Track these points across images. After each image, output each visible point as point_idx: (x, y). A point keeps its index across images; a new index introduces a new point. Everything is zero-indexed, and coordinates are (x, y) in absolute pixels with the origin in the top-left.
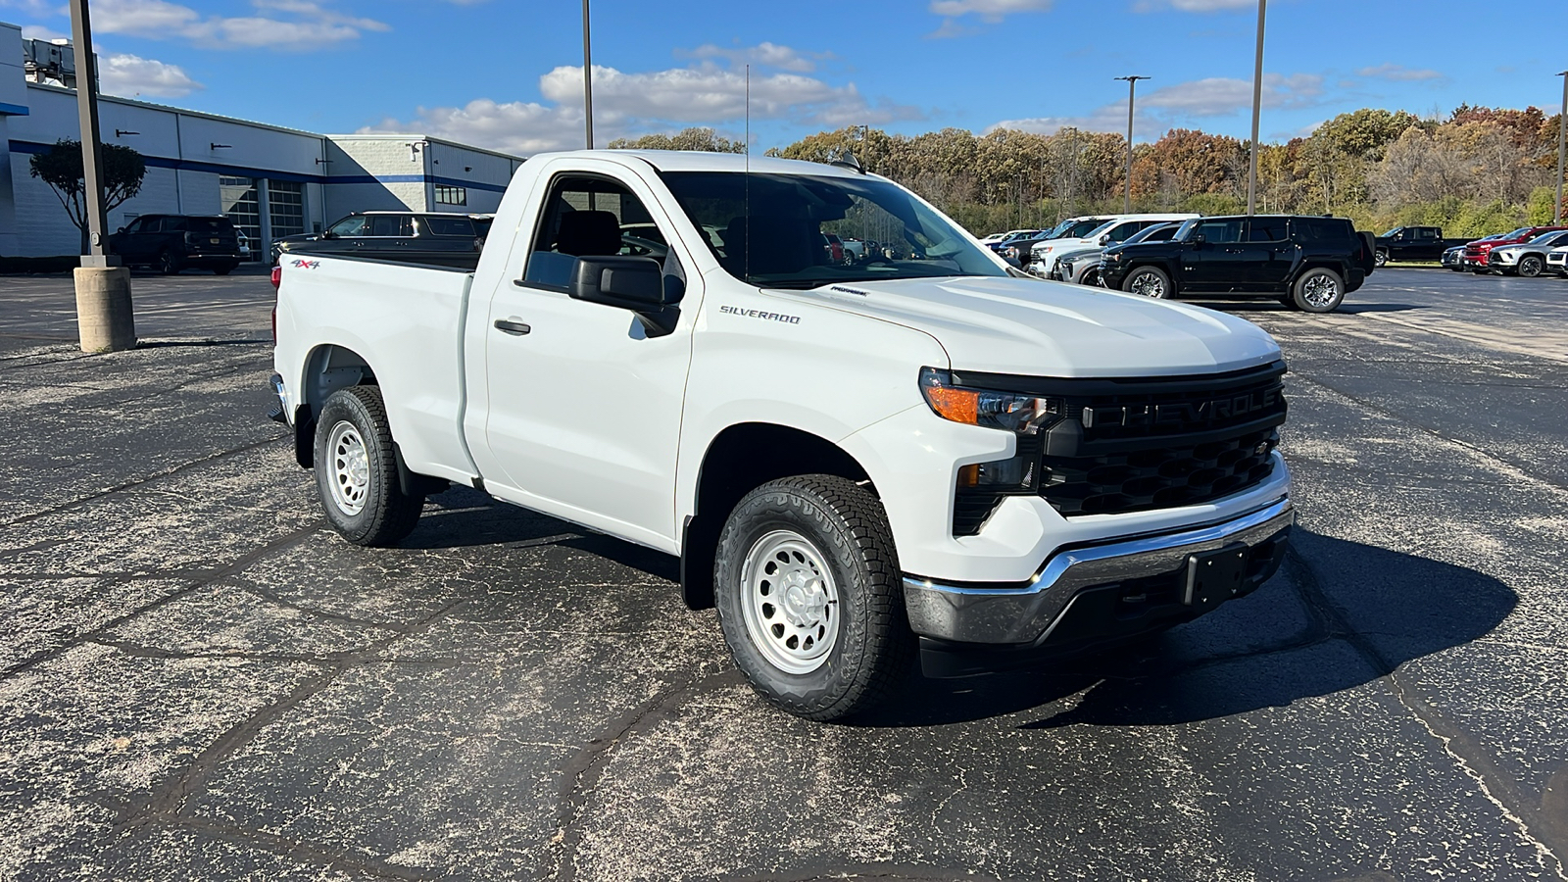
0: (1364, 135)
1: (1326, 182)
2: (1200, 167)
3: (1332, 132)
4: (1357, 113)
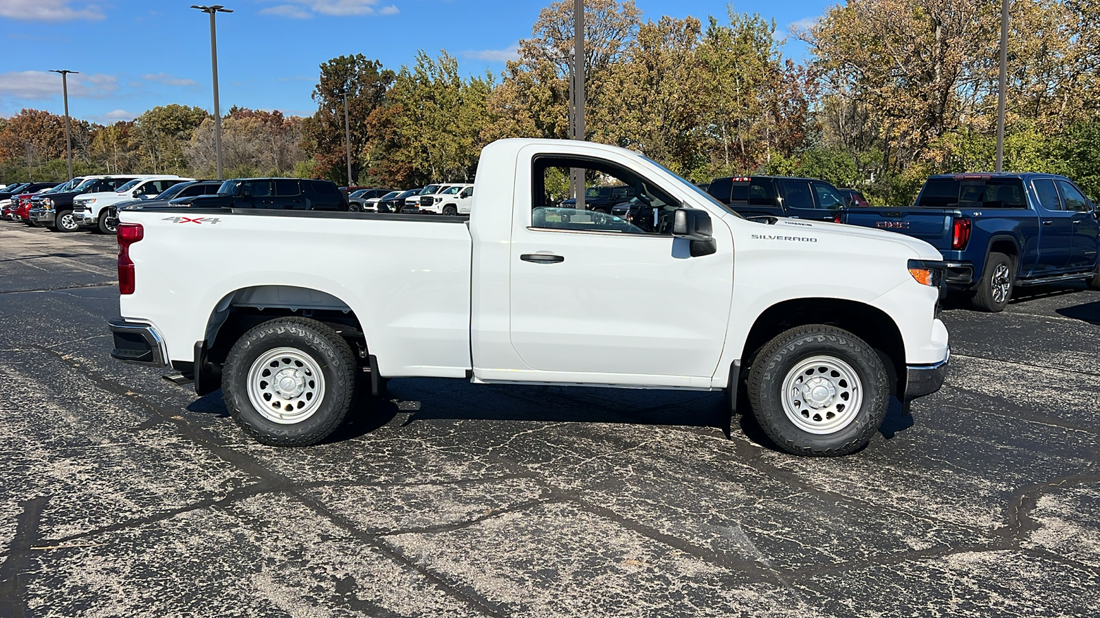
0: (176, 122)
1: (152, 153)
2: (51, 139)
3: (152, 118)
4: (169, 107)
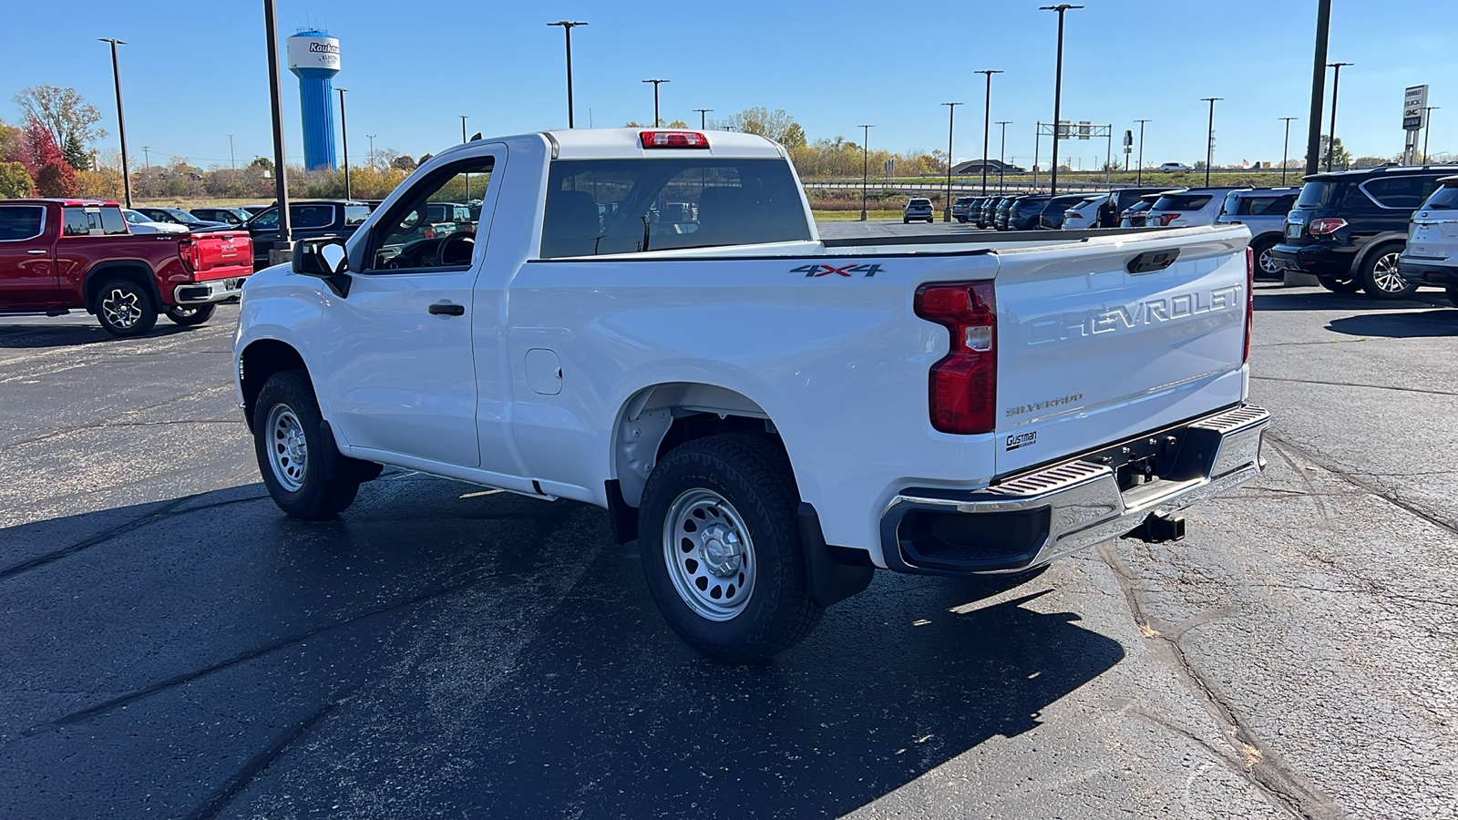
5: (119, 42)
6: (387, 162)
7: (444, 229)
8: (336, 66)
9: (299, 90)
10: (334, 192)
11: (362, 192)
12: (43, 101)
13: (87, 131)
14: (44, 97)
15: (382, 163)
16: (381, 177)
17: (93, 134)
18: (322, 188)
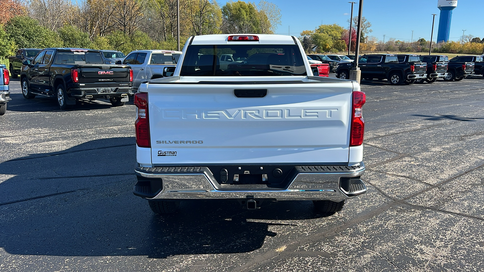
5: (354, 3)
6: (468, 39)
7: (469, 65)
8: (455, 5)
9: (440, 14)
10: (443, 50)
11: (453, 51)
12: (356, 21)
13: (366, 30)
14: (356, 20)
15: (466, 40)
16: (462, 45)
17: (368, 31)
18: (439, 49)
